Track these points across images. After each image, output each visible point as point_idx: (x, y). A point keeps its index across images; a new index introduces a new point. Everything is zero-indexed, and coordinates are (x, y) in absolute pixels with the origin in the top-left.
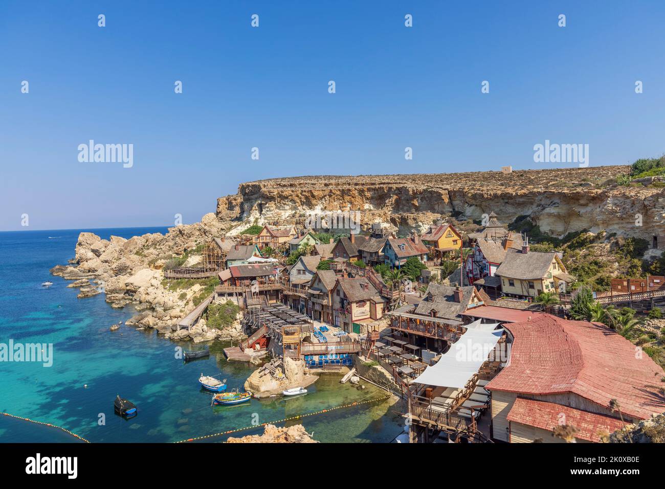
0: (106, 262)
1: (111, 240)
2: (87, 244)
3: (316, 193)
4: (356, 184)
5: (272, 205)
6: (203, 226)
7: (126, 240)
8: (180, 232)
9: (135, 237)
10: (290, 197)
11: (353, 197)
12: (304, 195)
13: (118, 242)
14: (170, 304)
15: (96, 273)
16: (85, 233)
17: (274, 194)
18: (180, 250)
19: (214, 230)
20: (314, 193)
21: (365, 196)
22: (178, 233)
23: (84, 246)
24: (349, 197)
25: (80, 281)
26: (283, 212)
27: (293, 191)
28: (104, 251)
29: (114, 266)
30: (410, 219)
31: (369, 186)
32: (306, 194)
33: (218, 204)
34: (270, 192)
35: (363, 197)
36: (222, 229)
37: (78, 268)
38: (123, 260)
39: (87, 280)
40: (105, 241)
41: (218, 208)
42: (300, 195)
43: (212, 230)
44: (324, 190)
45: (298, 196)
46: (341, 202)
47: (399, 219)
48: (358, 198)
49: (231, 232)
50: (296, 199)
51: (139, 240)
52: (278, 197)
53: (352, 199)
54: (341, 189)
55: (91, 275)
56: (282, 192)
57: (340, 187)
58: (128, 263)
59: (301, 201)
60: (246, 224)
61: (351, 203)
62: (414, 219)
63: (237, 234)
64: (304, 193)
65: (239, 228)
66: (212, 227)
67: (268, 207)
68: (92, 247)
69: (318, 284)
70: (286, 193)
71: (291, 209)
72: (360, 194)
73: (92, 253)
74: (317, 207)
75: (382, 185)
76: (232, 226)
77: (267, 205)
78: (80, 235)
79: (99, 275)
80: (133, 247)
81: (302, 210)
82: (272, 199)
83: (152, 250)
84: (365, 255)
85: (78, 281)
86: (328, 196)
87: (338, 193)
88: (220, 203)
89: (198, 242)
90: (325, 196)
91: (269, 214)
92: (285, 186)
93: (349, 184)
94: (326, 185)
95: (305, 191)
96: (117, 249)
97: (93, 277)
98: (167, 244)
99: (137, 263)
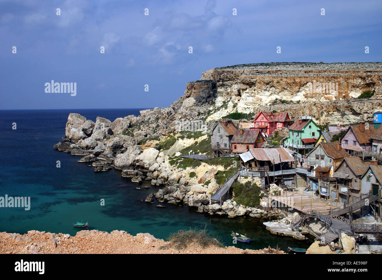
0: (99, 140)
3: (297, 80)
5: (251, 90)
9: (119, 119)
10: (270, 83)
13: (103, 122)
16: (74, 114)
17: (255, 80)
18: (167, 132)
23: (73, 126)
25: (88, 156)
27: (274, 78)
28: (92, 131)
34: (250, 78)
36: (201, 113)
40: (90, 122)
50: (277, 85)
52: (258, 83)
56: (263, 78)
59: (282, 88)
60: (226, 109)
63: (219, 118)
68: (83, 127)
70: (268, 79)
71: (271, 95)
73: (82, 132)
75: (369, 74)
76: (210, 111)
77: (247, 91)
78: (70, 116)
80: (120, 127)
91: (250, 100)
98: (150, 125)
99: (129, 142)
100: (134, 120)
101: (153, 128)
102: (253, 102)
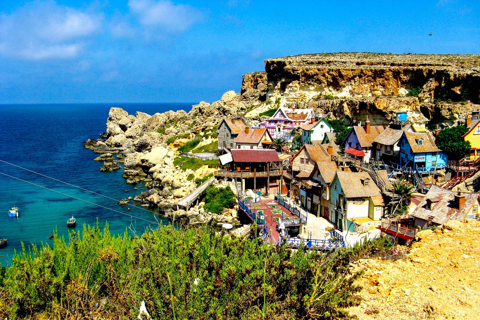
0: (131, 137)
1: (137, 116)
2: (116, 118)
3: (344, 73)
4: (392, 65)
5: (295, 84)
6: (223, 105)
7: (149, 117)
8: (200, 110)
9: (158, 114)
10: (315, 77)
11: (386, 79)
12: (331, 75)
13: (143, 118)
14: (177, 183)
15: (120, 148)
16: (115, 108)
17: (299, 72)
18: (198, 129)
19: (233, 110)
20: (343, 73)
21: (400, 78)
22: (198, 111)
23: (114, 121)
24: (381, 79)
25: (105, 154)
26: (307, 93)
27: (319, 70)
28: (130, 127)
29: (136, 142)
30: (445, 109)
31: (406, 67)
32: (334, 73)
33: (243, 81)
34: (294, 70)
35: (397, 80)
36: (242, 109)
37: (106, 142)
38: (145, 137)
39: (111, 155)
40: (132, 117)
41: (243, 85)
42: (327, 75)
43: (231, 109)
44: (354, 70)
45: (324, 75)
46: (372, 84)
47: (432, 108)
48: (392, 82)
49: (250, 112)
50: (322, 78)
51: (161, 117)
52: (302, 76)
53: (386, 82)
54: (373, 69)
55: (116, 150)
56: (307, 70)
57: (373, 67)
58: (149, 141)
59: (327, 81)
60: (267, 104)
61: (384, 86)
62: (450, 110)
63: (256, 115)
64: (331, 72)
65: (259, 108)
66: (232, 106)
67: (291, 87)
68: (120, 122)
69: (317, 176)
70: (312, 71)
71: (316, 90)
72: (395, 77)
73: (120, 129)
74: (344, 89)
75: (421, 67)
76: (253, 106)
77: (291, 85)
78: (111, 110)
79: (123, 151)
80: (156, 123)
81: (329, 91)
82: (296, 78)
83: (172, 128)
84: (379, 147)
85: (103, 155)
86: (357, 77)
87: (370, 73)
88: (245, 80)
89: (216, 121)
90: (355, 76)
91: (293, 95)
92: (312, 63)
93: (385, 64)
94: (358, 64)
95: (332, 70)
96: (141, 125)
97: (117, 152)
98: (187, 122)
99: (156, 140)
100: (172, 116)
101: (189, 125)
102: (296, 97)
